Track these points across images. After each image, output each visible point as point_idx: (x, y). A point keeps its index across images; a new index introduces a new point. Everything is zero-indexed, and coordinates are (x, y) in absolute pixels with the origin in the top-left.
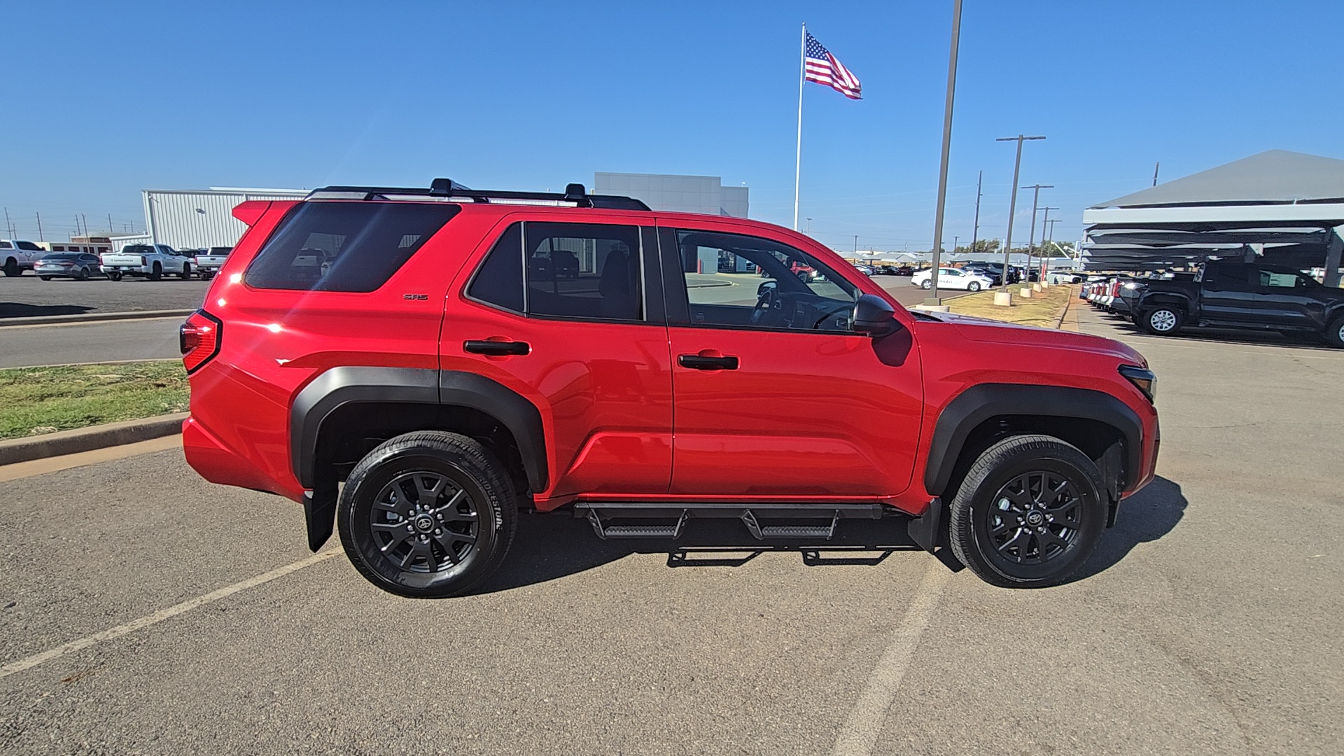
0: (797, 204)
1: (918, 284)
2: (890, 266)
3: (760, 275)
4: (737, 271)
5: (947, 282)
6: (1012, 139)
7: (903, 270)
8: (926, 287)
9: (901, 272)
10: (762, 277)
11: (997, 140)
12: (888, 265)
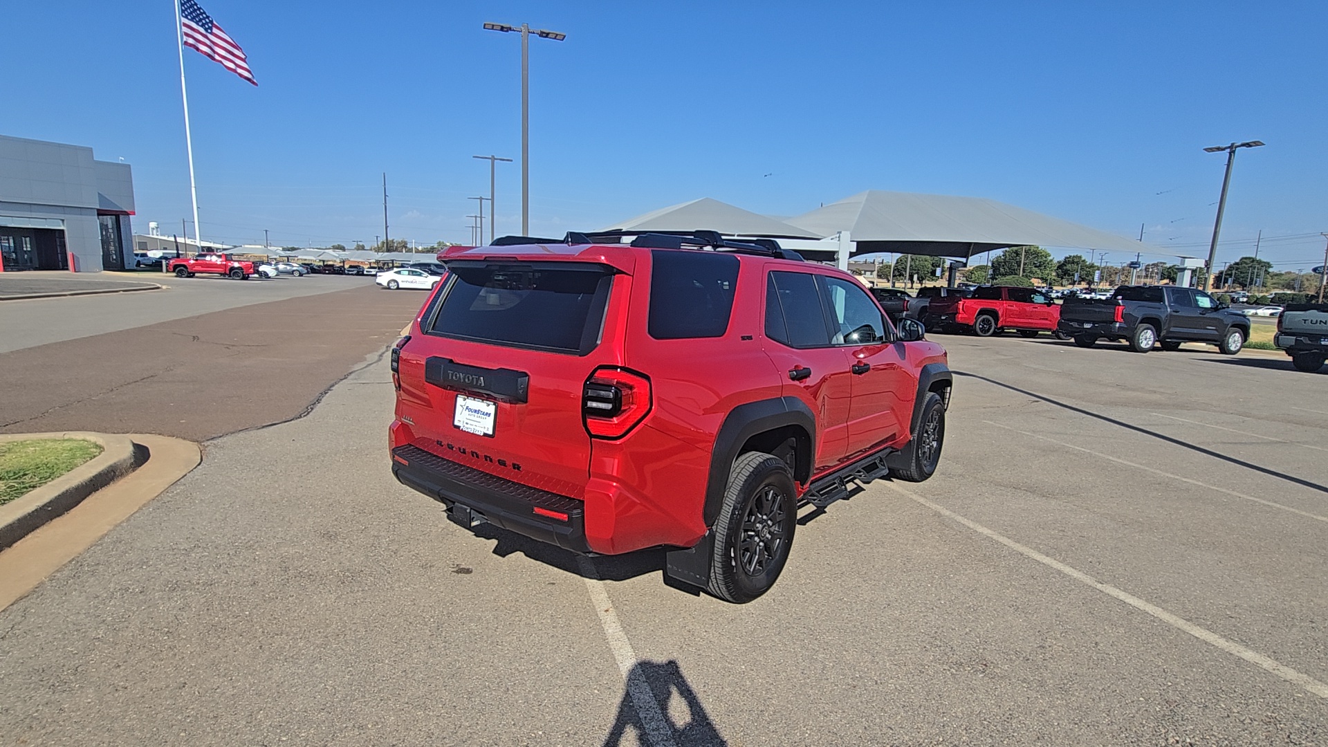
0: (193, 190)
1: (383, 284)
2: (311, 264)
3: (174, 274)
4: (126, 268)
5: (412, 282)
6: (486, 158)
7: (327, 268)
8: (392, 288)
9: (326, 270)
10: (176, 276)
11: (474, 157)
12: (310, 262)
